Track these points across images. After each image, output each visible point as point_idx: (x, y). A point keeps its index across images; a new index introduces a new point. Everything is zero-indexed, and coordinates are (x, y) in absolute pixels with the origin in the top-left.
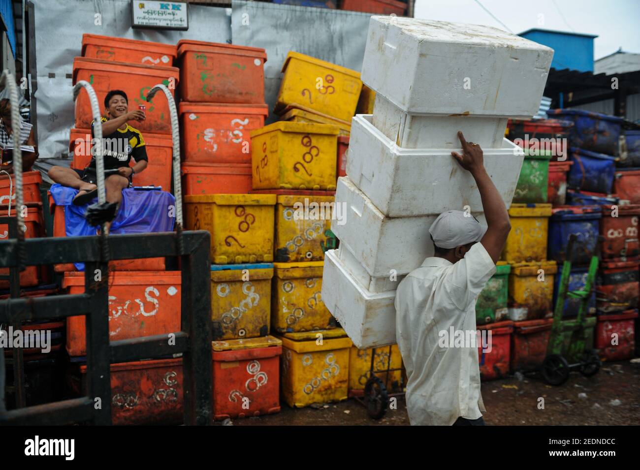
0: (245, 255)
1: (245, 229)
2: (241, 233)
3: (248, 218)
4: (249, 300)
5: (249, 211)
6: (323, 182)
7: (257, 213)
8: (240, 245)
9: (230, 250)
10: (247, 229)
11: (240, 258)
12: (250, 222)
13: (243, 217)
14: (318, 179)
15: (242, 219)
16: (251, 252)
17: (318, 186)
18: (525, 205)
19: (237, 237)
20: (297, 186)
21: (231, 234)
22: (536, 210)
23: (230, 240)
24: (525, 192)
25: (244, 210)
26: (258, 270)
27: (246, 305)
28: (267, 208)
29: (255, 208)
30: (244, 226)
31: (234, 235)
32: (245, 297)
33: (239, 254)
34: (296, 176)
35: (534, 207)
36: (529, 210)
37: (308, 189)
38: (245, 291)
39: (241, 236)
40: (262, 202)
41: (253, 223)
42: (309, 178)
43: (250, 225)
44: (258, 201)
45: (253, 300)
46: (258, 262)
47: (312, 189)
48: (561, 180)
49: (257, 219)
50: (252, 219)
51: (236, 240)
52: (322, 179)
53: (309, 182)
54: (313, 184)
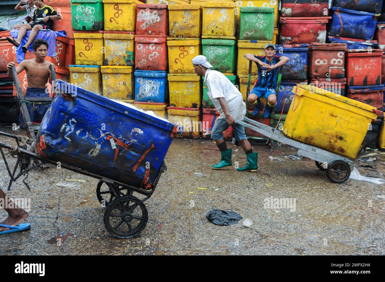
0: (88, 61)
1: (88, 50)
2: (86, 51)
3: (89, 44)
4: (87, 82)
5: (89, 41)
6: (124, 27)
7: (93, 42)
8: (86, 57)
9: (81, 58)
10: (89, 50)
11: (86, 63)
12: (90, 47)
13: (87, 44)
14: (122, 26)
15: (87, 45)
16: (90, 60)
17: (122, 29)
18: (249, 41)
19: (84, 53)
20: (112, 29)
21: (81, 52)
22: (257, 44)
23: (81, 54)
24: (251, 33)
25: (87, 41)
26: (89, 68)
27: (86, 84)
28: (98, 40)
29: (93, 40)
30: (88, 48)
31: (83, 52)
32: (85, 80)
33: (85, 61)
34: (111, 25)
35: (256, 42)
36: (252, 44)
37: (117, 31)
38: (85, 77)
39: (86, 53)
40: (94, 37)
41: (91, 47)
42: (117, 25)
43: (90, 48)
44: (92, 37)
45: (89, 82)
46: (94, 65)
47: (119, 31)
48: (321, 29)
49: (93, 45)
50: (91, 45)
51: (84, 54)
52: (124, 26)
53: (117, 27)
54: (119, 28)
